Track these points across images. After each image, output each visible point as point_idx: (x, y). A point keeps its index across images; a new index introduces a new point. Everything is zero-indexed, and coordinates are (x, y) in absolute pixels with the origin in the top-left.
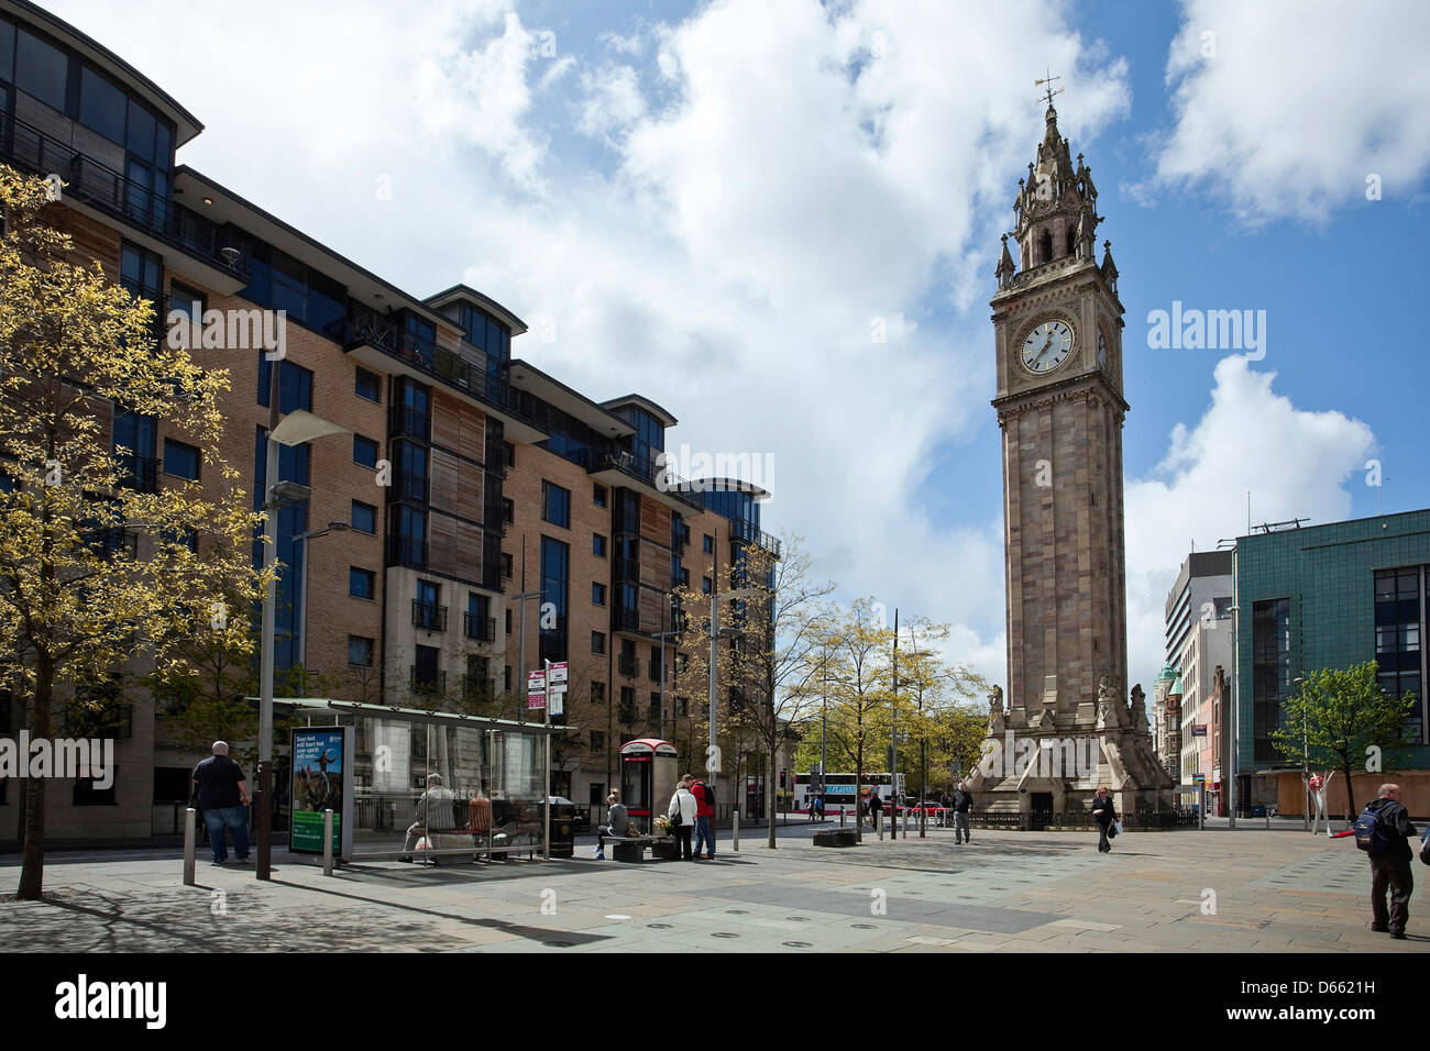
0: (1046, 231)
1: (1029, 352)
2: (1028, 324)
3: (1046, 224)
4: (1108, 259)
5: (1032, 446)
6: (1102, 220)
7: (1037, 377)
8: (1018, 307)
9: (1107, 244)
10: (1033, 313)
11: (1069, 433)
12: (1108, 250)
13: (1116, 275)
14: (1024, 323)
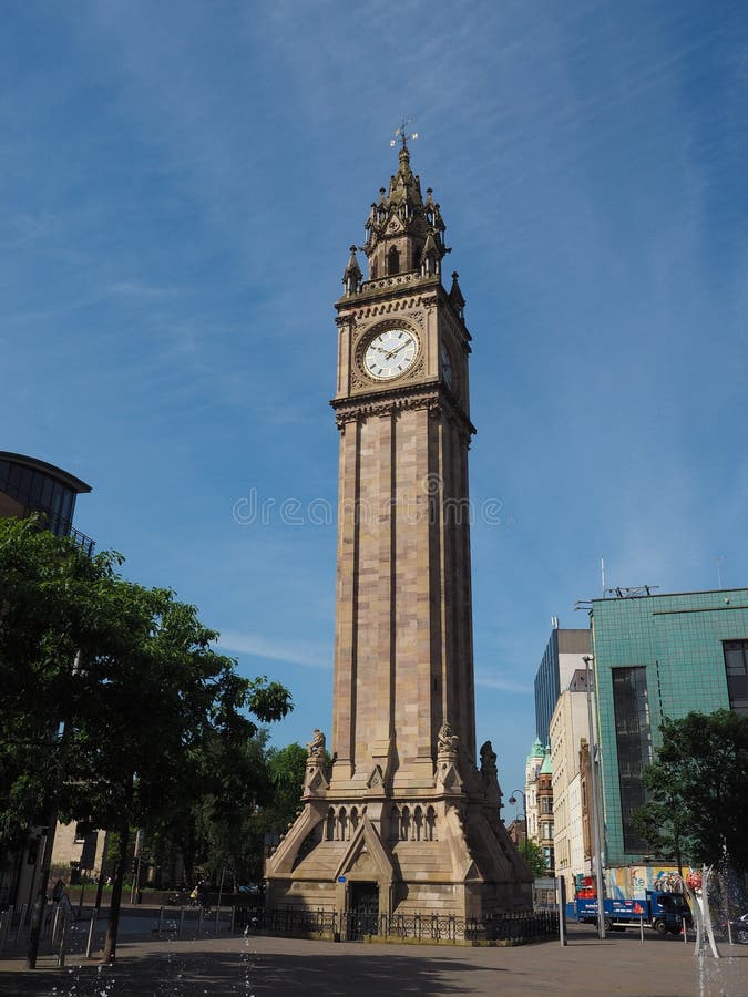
0: (394, 247)
1: (371, 357)
2: (371, 330)
3: (393, 242)
4: (455, 286)
5: (371, 452)
6: (449, 250)
7: (380, 382)
8: (362, 312)
9: (455, 275)
10: (378, 318)
11: (410, 441)
12: (455, 281)
13: (463, 304)
14: (367, 328)
